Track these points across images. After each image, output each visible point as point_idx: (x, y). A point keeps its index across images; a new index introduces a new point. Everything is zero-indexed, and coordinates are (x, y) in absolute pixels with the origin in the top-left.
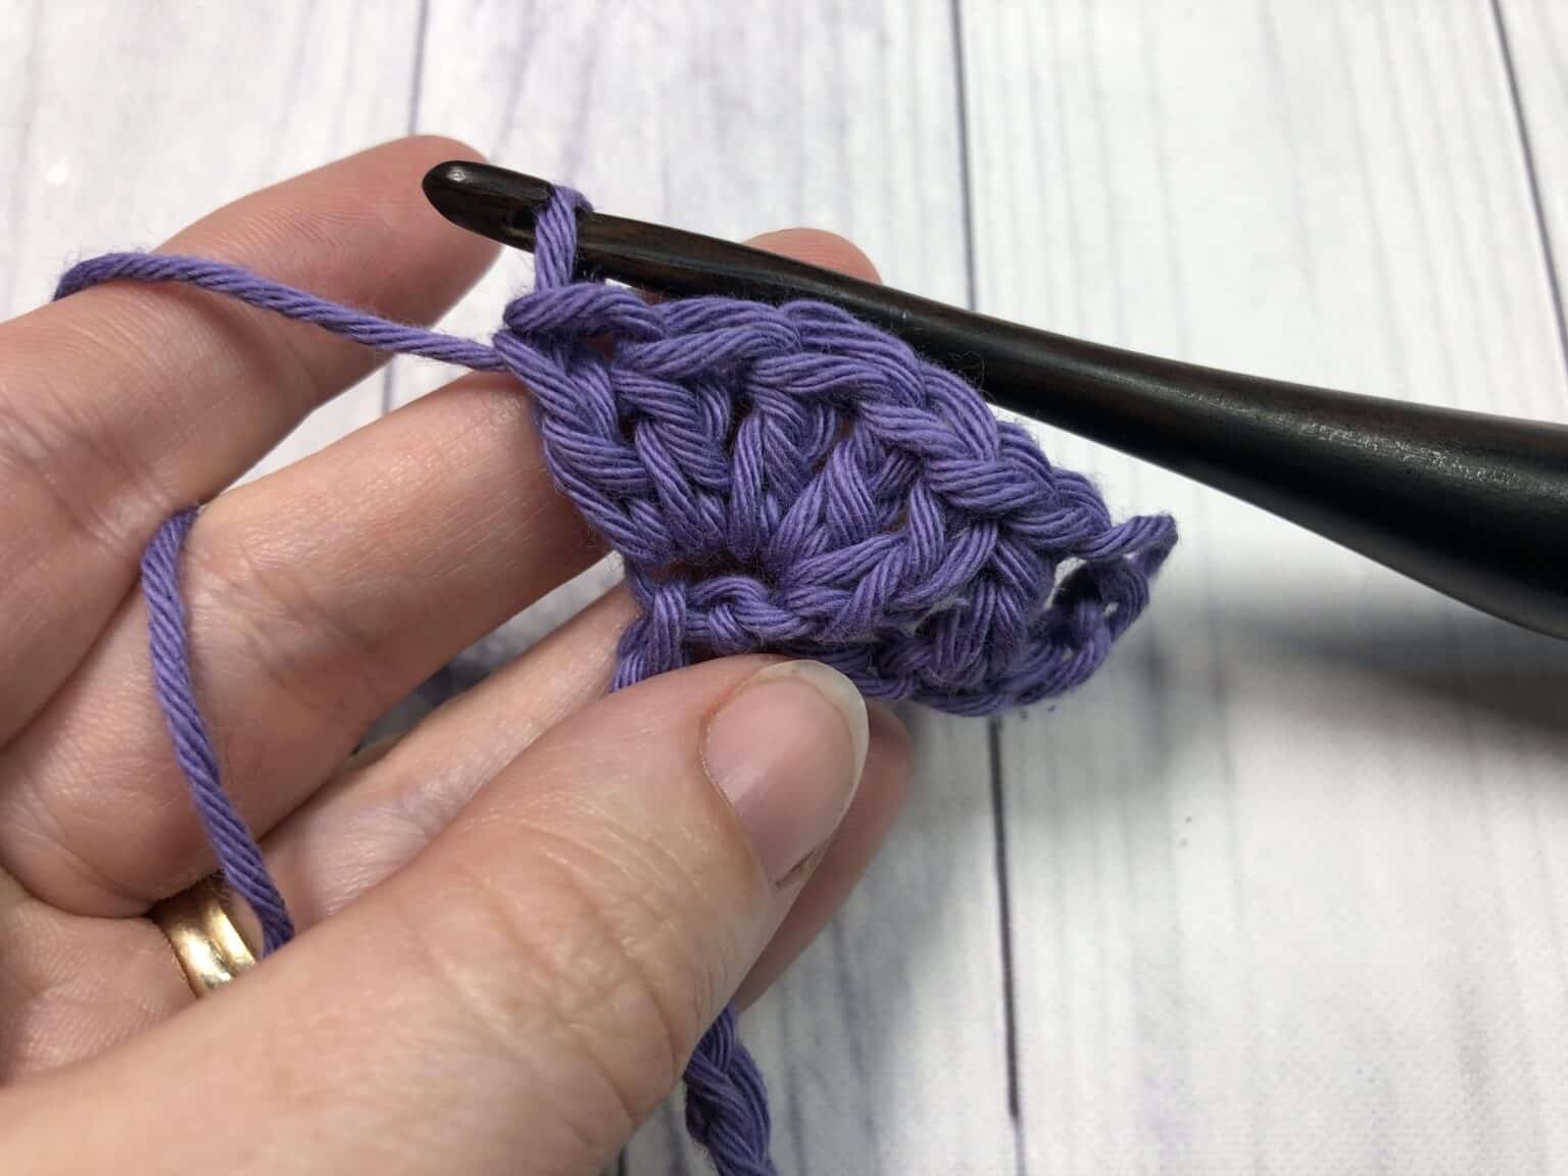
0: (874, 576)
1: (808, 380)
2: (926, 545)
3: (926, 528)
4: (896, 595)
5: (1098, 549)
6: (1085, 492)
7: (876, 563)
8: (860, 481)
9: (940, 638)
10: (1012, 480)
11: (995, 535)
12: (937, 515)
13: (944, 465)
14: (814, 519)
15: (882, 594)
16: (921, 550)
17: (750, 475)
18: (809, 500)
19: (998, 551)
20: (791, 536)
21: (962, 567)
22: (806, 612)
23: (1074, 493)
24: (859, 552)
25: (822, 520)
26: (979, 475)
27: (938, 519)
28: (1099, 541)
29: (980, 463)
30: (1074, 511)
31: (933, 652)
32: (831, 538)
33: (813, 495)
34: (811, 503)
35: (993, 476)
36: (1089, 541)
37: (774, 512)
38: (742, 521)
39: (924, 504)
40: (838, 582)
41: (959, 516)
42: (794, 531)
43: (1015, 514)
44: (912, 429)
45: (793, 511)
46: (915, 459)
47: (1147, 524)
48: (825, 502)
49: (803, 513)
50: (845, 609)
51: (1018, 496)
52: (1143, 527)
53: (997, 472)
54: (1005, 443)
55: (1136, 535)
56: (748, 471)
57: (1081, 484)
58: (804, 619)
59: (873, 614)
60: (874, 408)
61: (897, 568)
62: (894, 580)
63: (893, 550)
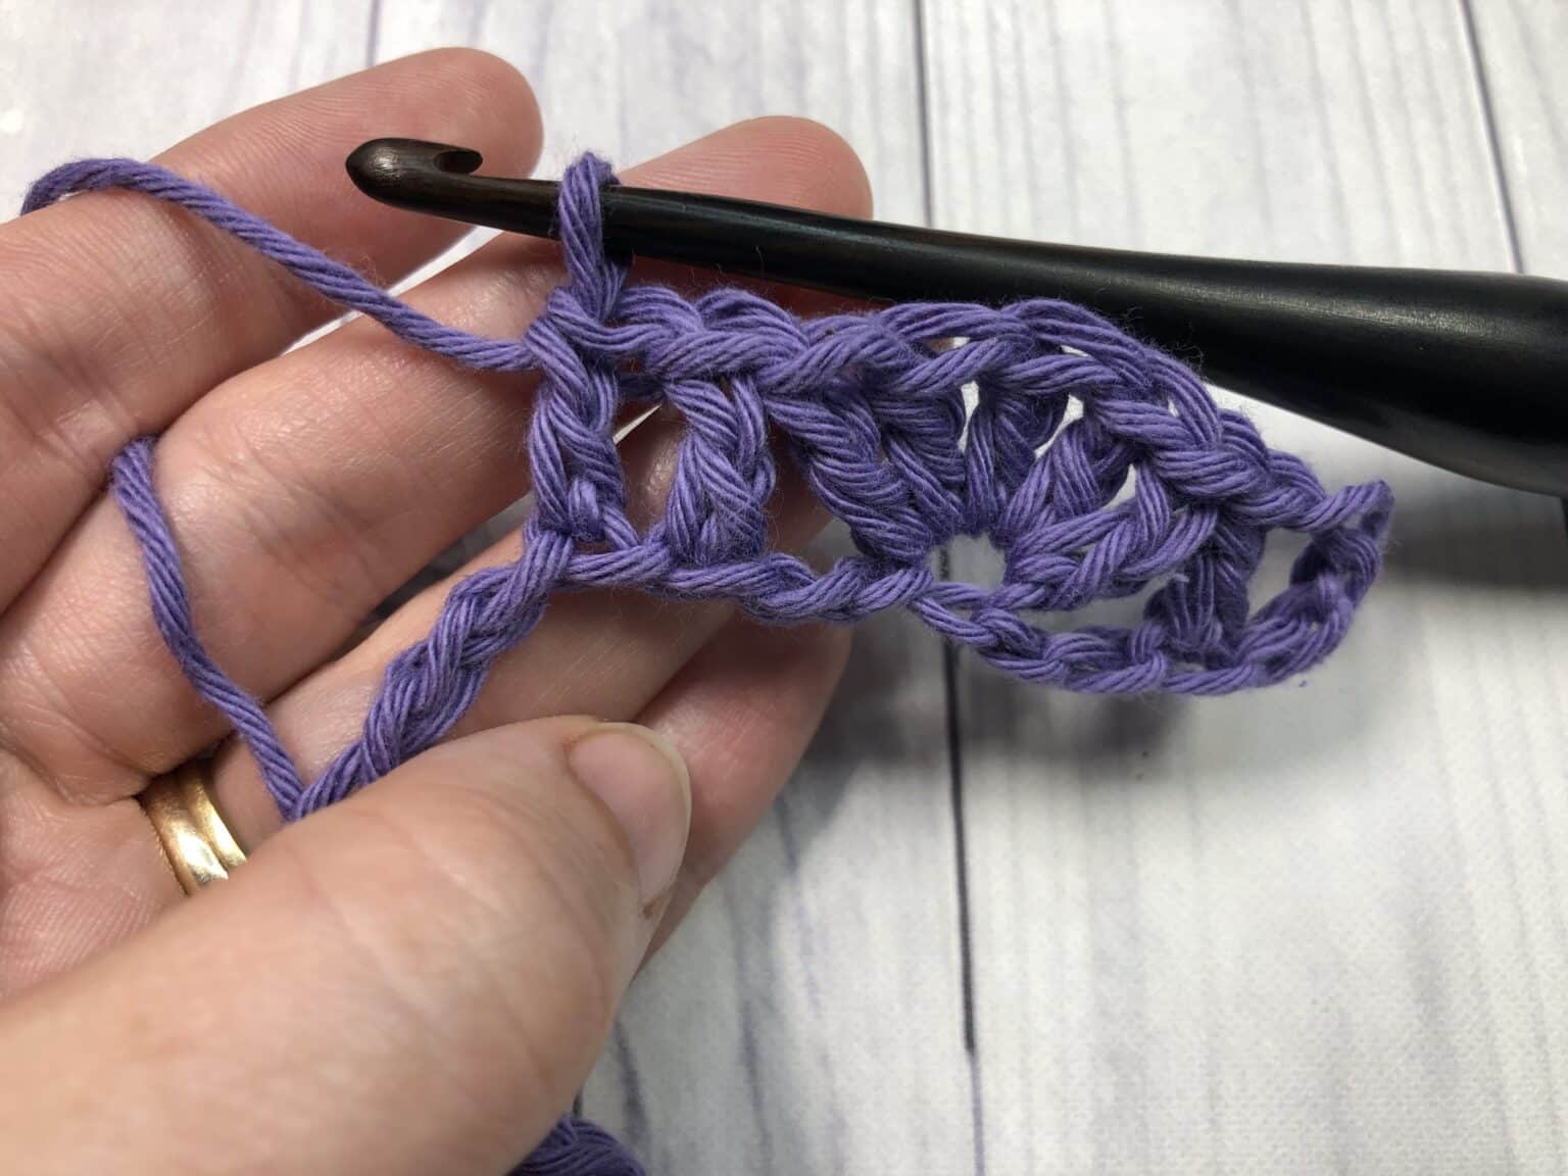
0: (1103, 544)
1: (1044, 384)
2: (1155, 522)
3: (1155, 507)
4: (1124, 564)
5: (1311, 523)
6: (1300, 472)
7: (1106, 533)
8: (1088, 468)
10: (1234, 469)
11: (1215, 517)
12: (1164, 496)
13: (1173, 455)
14: (1042, 499)
15: (1111, 562)
16: (1150, 528)
17: (984, 466)
18: (1036, 482)
19: (1217, 529)
20: (1020, 515)
21: (1185, 543)
22: (1038, 576)
23: (1288, 473)
24: (1085, 522)
25: (1049, 499)
26: (1205, 465)
27: (1165, 501)
28: (1311, 515)
29: (1205, 454)
30: (1287, 492)
32: (1058, 512)
33: (1040, 478)
34: (1039, 484)
35: (1219, 467)
36: (1300, 517)
37: (1003, 494)
38: (978, 507)
40: (1064, 550)
41: (1182, 498)
42: (1023, 509)
43: (1238, 499)
44: (1141, 423)
45: (1021, 491)
47: (1357, 493)
48: (1052, 485)
49: (1032, 492)
50: (1075, 573)
51: (1239, 484)
52: (1354, 497)
53: (1221, 462)
54: (1228, 430)
55: (1348, 504)
56: (981, 459)
57: (1294, 464)
58: (1037, 584)
59: (1101, 580)
60: (1107, 404)
61: (1126, 540)
62: (1123, 551)
63: (1124, 523)
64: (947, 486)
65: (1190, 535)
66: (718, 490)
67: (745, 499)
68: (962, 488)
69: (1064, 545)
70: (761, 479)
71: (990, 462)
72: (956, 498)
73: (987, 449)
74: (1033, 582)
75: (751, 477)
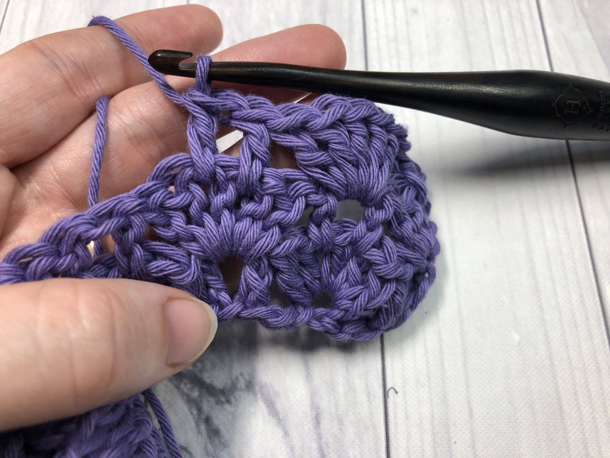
0: (360, 298)
2: (375, 289)
3: (374, 284)
4: (367, 304)
7: (361, 293)
9: (381, 316)
11: (395, 284)
13: (379, 267)
14: (344, 280)
15: (363, 303)
16: (373, 290)
18: (342, 275)
19: (396, 288)
21: (386, 295)
22: (342, 307)
24: (355, 289)
25: (347, 280)
26: (390, 268)
27: (378, 281)
29: (389, 264)
31: (380, 320)
32: (350, 285)
33: (344, 273)
35: (394, 268)
37: (333, 278)
39: (372, 276)
41: (384, 281)
42: (338, 282)
45: (338, 277)
46: (371, 264)
48: (347, 275)
49: (341, 278)
50: (352, 307)
56: (326, 268)
59: (361, 310)
61: (367, 296)
62: (366, 299)
63: (365, 290)
64: (316, 278)
65: (387, 292)
66: (253, 284)
67: (260, 286)
68: (319, 279)
69: (348, 297)
70: (266, 278)
71: (328, 268)
72: (318, 282)
73: (328, 265)
74: (341, 309)
75: (263, 278)
